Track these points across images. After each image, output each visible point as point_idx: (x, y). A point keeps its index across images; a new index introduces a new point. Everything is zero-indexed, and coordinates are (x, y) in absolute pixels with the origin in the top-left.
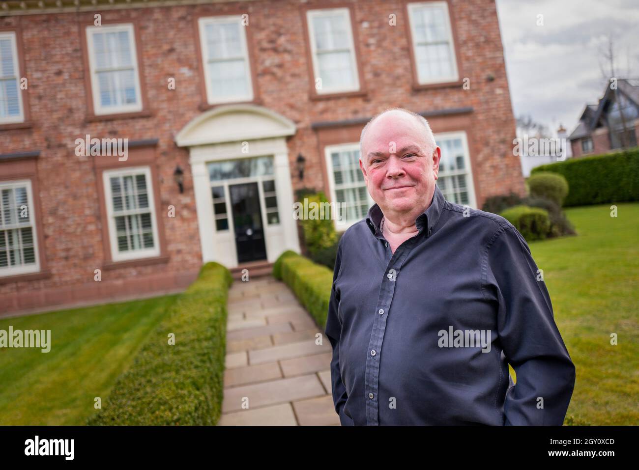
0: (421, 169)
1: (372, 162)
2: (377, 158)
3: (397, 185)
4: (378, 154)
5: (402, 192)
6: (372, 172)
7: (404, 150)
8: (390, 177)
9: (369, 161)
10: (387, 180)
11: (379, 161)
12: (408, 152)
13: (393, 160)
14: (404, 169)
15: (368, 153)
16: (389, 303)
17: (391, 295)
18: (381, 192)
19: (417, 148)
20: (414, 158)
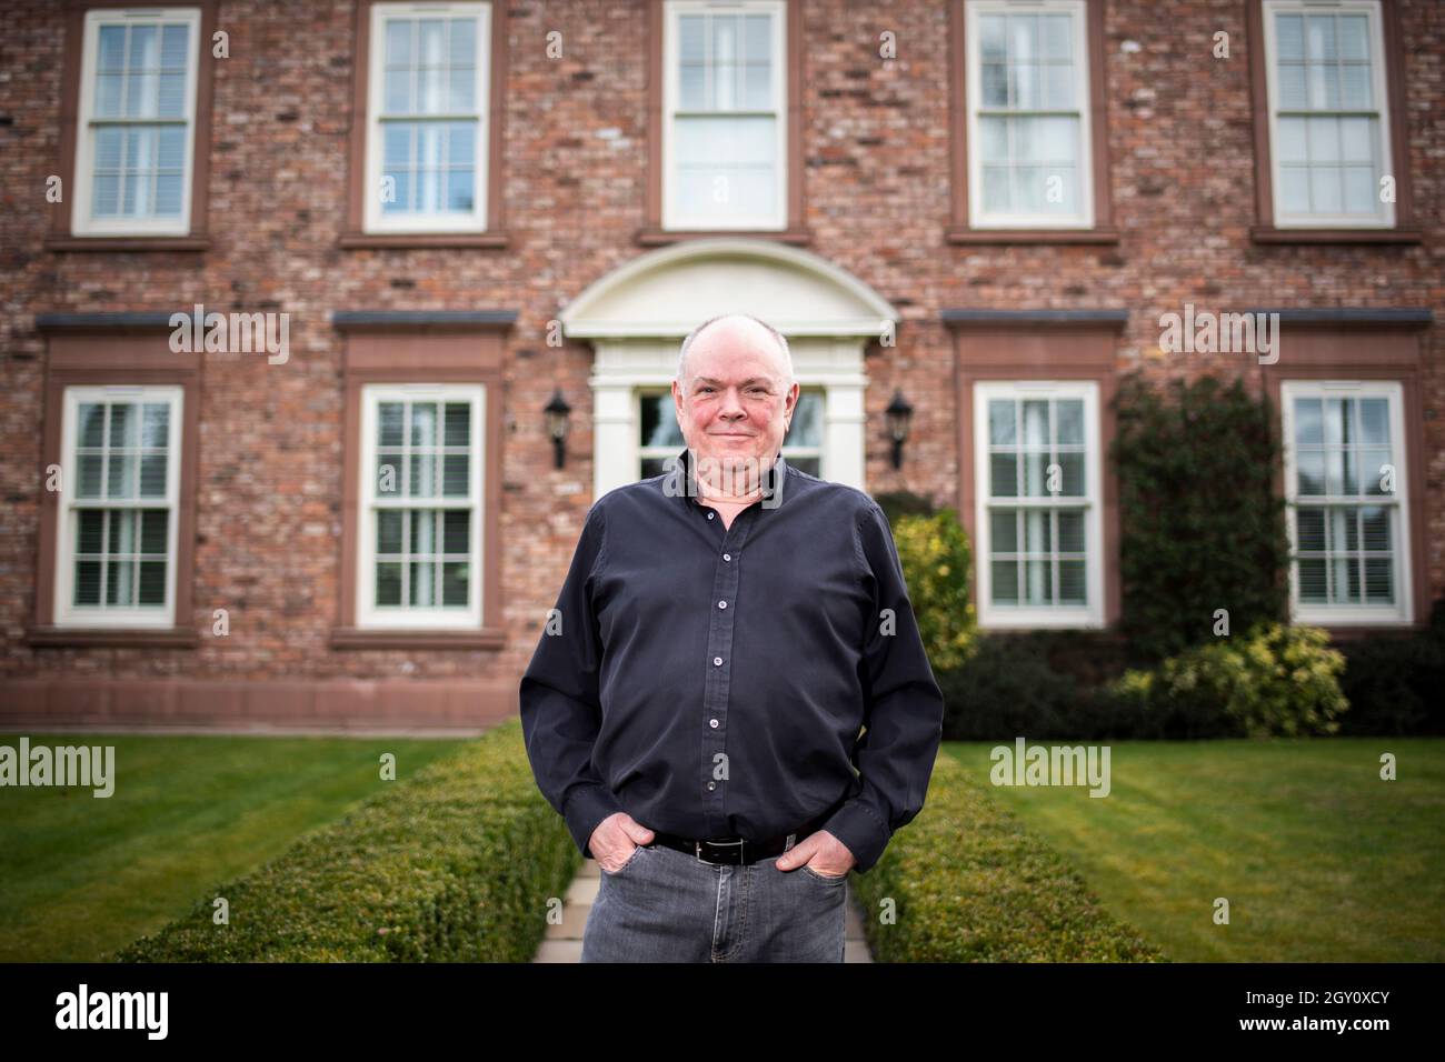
0: (769, 412)
2: (709, 386)
3: (733, 431)
4: (712, 381)
5: (739, 443)
6: (698, 404)
7: (751, 382)
8: (723, 417)
9: (695, 389)
10: (717, 420)
11: (712, 391)
12: (756, 386)
13: (731, 392)
14: (744, 409)
15: (697, 376)
18: (705, 437)
19: (769, 383)
20: (762, 395)
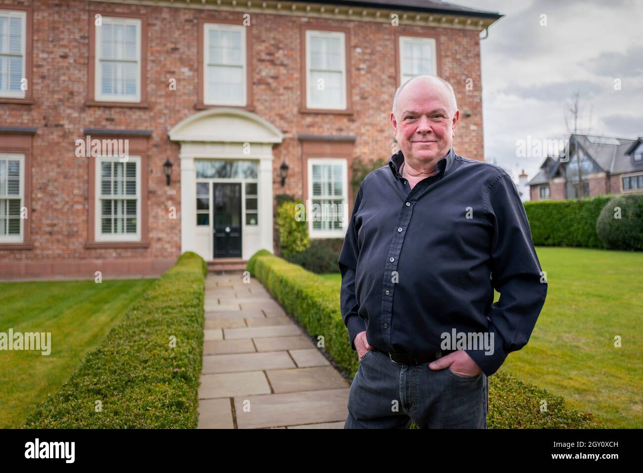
0: (444, 128)
1: (406, 118)
2: (411, 115)
3: (424, 140)
4: (412, 113)
5: (427, 146)
6: (405, 126)
7: (435, 112)
8: (419, 133)
9: (403, 117)
10: (416, 134)
11: (412, 118)
12: (438, 113)
13: (424, 119)
14: (431, 127)
15: (404, 110)
16: (407, 223)
17: (409, 218)
18: (409, 144)
19: (445, 112)
20: (441, 119)
